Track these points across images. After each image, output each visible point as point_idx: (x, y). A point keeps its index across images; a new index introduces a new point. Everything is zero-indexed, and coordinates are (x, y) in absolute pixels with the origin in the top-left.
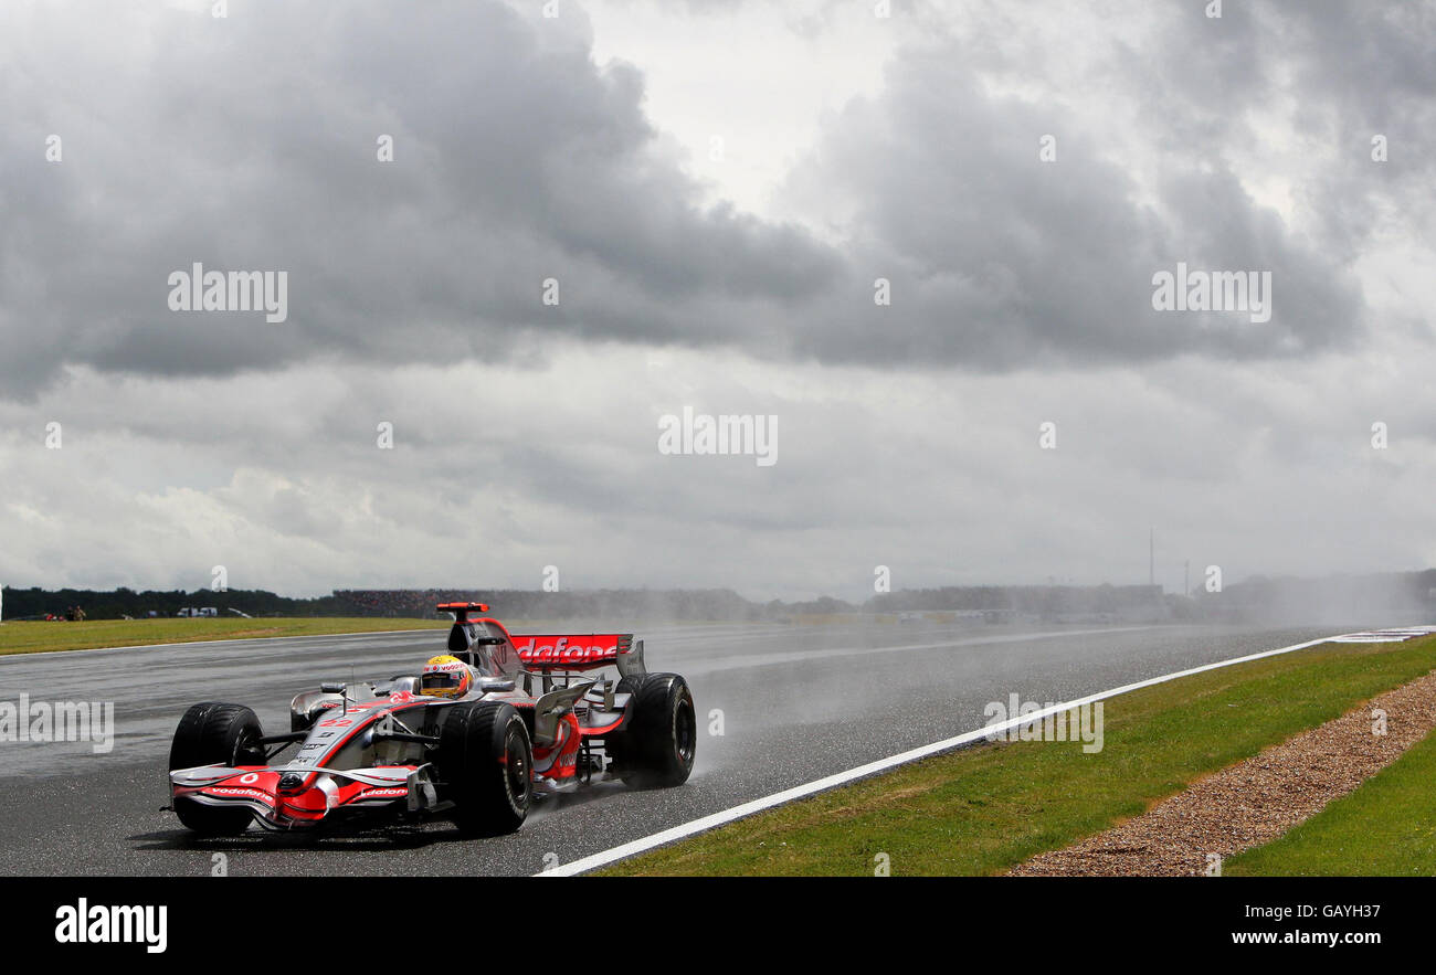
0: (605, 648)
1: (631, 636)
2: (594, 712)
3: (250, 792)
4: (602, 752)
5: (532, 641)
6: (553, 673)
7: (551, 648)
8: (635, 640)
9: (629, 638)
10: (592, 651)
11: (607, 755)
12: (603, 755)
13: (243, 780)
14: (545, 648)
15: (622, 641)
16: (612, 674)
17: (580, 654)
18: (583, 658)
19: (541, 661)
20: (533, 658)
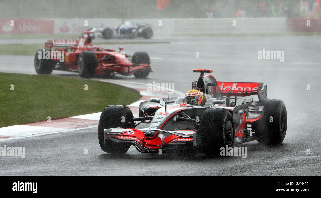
0: (252, 88)
1: (263, 83)
2: (249, 113)
3: (132, 138)
4: (250, 129)
5: (223, 84)
6: (231, 97)
7: (230, 87)
8: (264, 85)
9: (261, 84)
10: (247, 89)
11: (252, 131)
12: (251, 131)
13: (129, 133)
14: (228, 87)
15: (260, 85)
16: (255, 98)
17: (242, 90)
18: (243, 91)
19: (226, 92)
20: (223, 91)
